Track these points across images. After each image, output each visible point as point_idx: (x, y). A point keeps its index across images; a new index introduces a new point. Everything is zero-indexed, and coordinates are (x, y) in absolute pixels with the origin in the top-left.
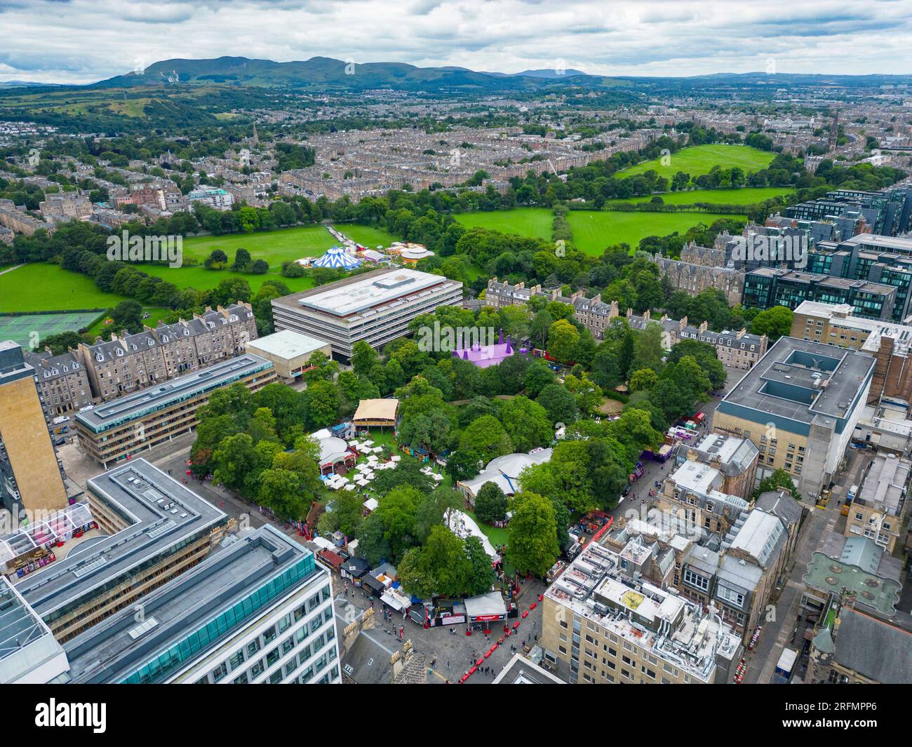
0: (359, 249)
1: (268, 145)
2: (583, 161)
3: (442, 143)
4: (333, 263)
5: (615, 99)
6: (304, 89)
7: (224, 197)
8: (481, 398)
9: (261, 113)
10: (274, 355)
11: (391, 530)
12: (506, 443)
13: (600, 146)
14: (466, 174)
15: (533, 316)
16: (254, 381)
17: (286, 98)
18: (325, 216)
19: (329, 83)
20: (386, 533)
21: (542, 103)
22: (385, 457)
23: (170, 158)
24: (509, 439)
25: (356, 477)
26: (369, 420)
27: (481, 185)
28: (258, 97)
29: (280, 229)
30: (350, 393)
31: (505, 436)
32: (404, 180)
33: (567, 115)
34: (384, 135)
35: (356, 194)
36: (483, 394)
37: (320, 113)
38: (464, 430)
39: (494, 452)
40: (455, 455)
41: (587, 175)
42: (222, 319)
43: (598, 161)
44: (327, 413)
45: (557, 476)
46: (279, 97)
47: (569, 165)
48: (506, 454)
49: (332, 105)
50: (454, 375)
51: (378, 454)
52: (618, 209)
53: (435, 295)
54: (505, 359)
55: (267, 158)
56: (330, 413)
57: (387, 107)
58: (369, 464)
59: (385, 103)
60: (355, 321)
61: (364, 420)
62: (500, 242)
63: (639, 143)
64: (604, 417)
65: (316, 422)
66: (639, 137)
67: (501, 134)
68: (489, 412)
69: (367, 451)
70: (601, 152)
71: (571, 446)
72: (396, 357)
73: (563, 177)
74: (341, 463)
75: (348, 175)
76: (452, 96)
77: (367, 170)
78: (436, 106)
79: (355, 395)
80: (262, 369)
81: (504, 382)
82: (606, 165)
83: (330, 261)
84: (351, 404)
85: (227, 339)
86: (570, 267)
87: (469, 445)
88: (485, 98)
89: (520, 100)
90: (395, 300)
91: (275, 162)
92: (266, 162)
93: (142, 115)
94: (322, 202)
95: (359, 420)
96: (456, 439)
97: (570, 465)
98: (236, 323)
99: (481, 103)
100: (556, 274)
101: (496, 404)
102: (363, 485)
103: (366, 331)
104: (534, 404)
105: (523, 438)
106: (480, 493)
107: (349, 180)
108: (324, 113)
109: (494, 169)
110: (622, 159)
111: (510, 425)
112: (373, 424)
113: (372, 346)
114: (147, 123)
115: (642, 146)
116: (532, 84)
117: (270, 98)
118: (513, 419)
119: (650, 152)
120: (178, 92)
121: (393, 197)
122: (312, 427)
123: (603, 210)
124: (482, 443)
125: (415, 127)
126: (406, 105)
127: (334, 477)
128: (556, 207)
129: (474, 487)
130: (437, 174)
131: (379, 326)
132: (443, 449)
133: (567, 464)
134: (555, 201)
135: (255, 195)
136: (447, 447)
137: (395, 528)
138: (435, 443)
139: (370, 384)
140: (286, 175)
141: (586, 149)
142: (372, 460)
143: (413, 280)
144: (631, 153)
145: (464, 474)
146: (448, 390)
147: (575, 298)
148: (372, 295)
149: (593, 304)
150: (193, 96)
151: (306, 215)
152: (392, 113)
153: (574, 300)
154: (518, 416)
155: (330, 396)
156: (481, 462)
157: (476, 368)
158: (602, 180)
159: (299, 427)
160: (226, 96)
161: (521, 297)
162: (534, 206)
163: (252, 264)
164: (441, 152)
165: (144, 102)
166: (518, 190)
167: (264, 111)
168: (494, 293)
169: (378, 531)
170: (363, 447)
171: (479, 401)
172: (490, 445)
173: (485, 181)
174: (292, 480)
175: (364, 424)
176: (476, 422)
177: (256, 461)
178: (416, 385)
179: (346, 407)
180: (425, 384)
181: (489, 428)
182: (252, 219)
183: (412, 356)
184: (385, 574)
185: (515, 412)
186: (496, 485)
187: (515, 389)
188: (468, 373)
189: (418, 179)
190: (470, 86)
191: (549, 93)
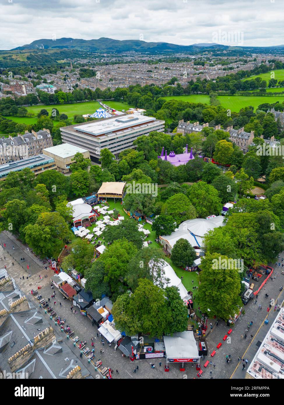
0: (113, 111)
1: (77, 70)
2: (223, 74)
3: (156, 68)
4: (99, 116)
5: (235, 54)
6: (96, 51)
7: (53, 88)
8: (175, 183)
9: (77, 60)
10: (56, 156)
11: (109, 275)
12: (192, 212)
13: (231, 69)
14: (167, 79)
15: (204, 139)
16: (43, 169)
17: (88, 54)
18: (99, 98)
19: (108, 49)
20: (106, 277)
21: (201, 55)
22: (115, 217)
23: (32, 74)
24: (194, 209)
25: (95, 230)
26: (107, 194)
27: (174, 84)
28: (76, 54)
29: (77, 103)
30: (97, 178)
31: (192, 207)
32: (137, 82)
33: (214, 59)
34: (129, 66)
35: (113, 87)
36: (176, 181)
37: (102, 60)
38: (164, 202)
39: (183, 217)
40: (159, 218)
41: (226, 80)
42: (33, 137)
43: (231, 74)
44: (83, 189)
45: (235, 238)
46: (85, 53)
47: (216, 77)
48: (192, 218)
49: (108, 57)
50: (158, 169)
51: (110, 215)
52: (242, 95)
53: (149, 127)
54: (189, 161)
55: (76, 74)
56: (84, 189)
57: (132, 58)
58: (104, 221)
59: (131, 56)
60: (103, 139)
61: (104, 194)
62: (184, 105)
63: (250, 67)
64: (254, 197)
65: (75, 194)
66: (250, 65)
67: (184, 65)
68: (180, 191)
69: (104, 212)
70: (232, 70)
71: (244, 216)
72: (125, 159)
73: (214, 81)
74: (87, 220)
75: (111, 80)
76: (161, 54)
77: (120, 78)
78: (153, 57)
79: (100, 180)
80: (47, 163)
81: (189, 174)
82: (235, 76)
83: (98, 115)
84: (98, 184)
85: (36, 148)
86: (223, 117)
87: (168, 212)
88: (175, 54)
89: (192, 55)
90: (127, 128)
91: (78, 76)
92: (75, 76)
93: (26, 60)
94: (97, 90)
95: (100, 194)
96: (159, 207)
97: (245, 232)
98: (41, 140)
99: (174, 56)
100: (215, 121)
101: (184, 187)
102: (98, 235)
103: (110, 145)
104: (211, 187)
105: (204, 209)
106: (176, 246)
107: (111, 82)
108: (104, 60)
109: (180, 77)
110: (243, 74)
111: (195, 200)
112: (109, 196)
113: (113, 154)
114: (28, 64)
115: (252, 69)
116: (197, 49)
117: (81, 54)
118: (198, 196)
119: (256, 71)
120: (42, 52)
121: (131, 88)
122: (72, 197)
123: (234, 96)
124: (176, 211)
125: (144, 63)
126: (140, 57)
127: (81, 228)
128: (210, 94)
129: (171, 241)
130: (153, 79)
131: (117, 142)
132: (151, 214)
133: (243, 230)
134: (211, 91)
135: (67, 88)
136: (153, 212)
137: (112, 275)
138: (146, 209)
139: (109, 173)
140: (83, 80)
141: (224, 69)
142: (106, 219)
143: (137, 119)
144: (247, 72)
145: (164, 231)
146: (155, 178)
147: (229, 129)
148: (114, 125)
149: (239, 133)
150: (48, 53)
151: (89, 96)
152: (134, 60)
153: (228, 130)
154: (201, 195)
155: (84, 179)
156: (175, 223)
157: (172, 166)
158: (234, 82)
159: (64, 196)
160: (62, 53)
161: (197, 130)
162: (200, 94)
163: (60, 116)
164: (155, 71)
165: (27, 55)
166: (192, 86)
167: (78, 59)
168: (181, 128)
169: (99, 275)
170: (101, 210)
171: (174, 185)
172: (181, 212)
173: (176, 83)
174: (45, 233)
175: (104, 196)
176: (172, 198)
177: (26, 218)
178: (135, 174)
179: (94, 186)
180: (141, 173)
181: (181, 202)
182: (63, 97)
183: (135, 158)
184: (104, 307)
185: (199, 192)
186: (187, 241)
187: (195, 179)
188: (167, 169)
189: (144, 82)
190: (169, 50)
191: (205, 51)
